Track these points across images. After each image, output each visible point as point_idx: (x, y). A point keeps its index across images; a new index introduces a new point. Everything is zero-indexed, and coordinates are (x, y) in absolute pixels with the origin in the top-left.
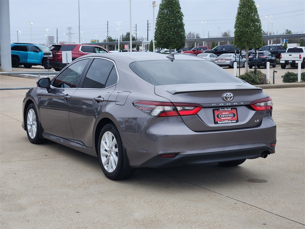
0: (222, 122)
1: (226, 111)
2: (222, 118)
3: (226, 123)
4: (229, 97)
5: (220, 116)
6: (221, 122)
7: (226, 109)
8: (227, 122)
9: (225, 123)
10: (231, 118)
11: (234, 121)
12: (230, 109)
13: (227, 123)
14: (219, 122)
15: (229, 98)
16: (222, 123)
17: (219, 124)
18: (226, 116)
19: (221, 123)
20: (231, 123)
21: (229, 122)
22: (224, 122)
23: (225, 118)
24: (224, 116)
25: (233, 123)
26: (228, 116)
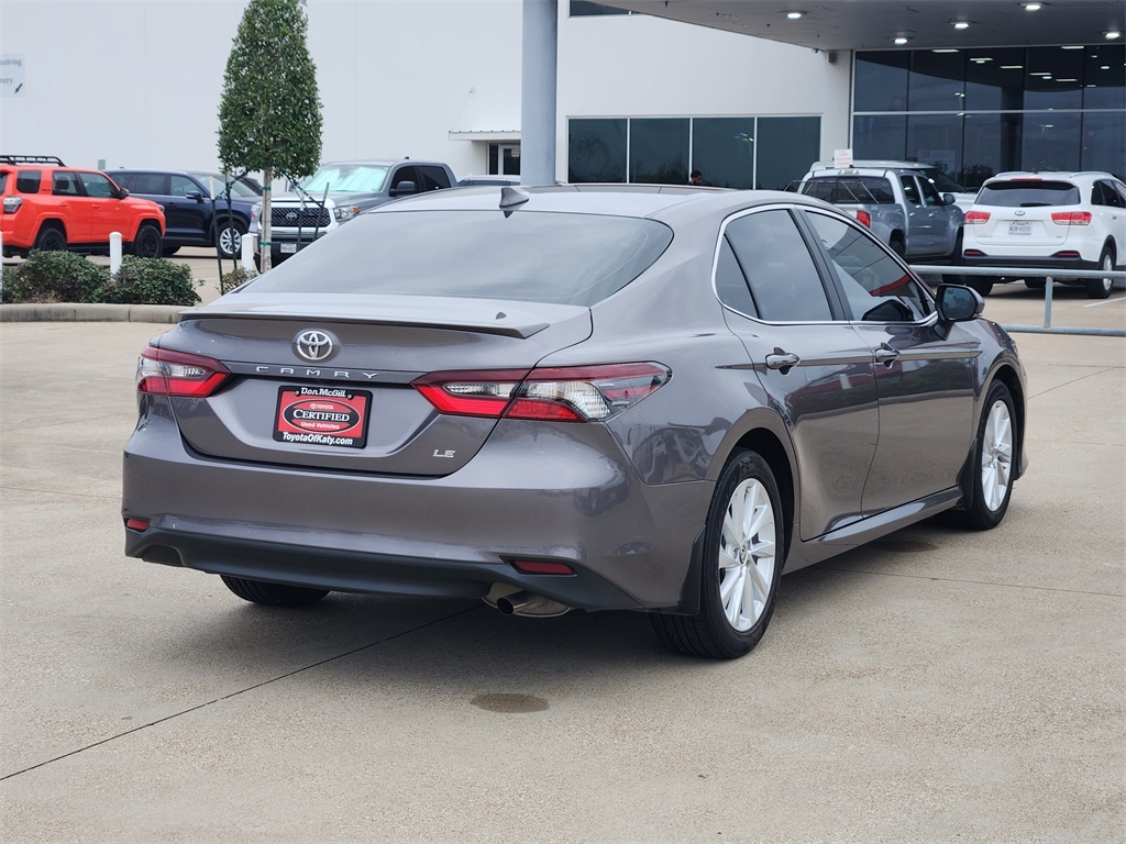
0: (297, 438)
1: (325, 400)
2: (303, 424)
3: (312, 443)
4: (313, 347)
5: (299, 414)
6: (293, 437)
7: (326, 392)
8: (318, 438)
9: (307, 442)
10: (338, 427)
11: (343, 441)
12: (342, 394)
13: (318, 443)
14: (287, 435)
15: (317, 349)
16: (299, 442)
17: (286, 441)
18: (321, 416)
19: (295, 441)
20: (333, 445)
21: (324, 441)
22: (306, 438)
23: (313, 425)
24: (312, 415)
25: (340, 445)
26: (330, 419)
